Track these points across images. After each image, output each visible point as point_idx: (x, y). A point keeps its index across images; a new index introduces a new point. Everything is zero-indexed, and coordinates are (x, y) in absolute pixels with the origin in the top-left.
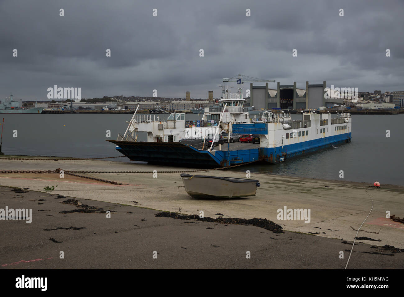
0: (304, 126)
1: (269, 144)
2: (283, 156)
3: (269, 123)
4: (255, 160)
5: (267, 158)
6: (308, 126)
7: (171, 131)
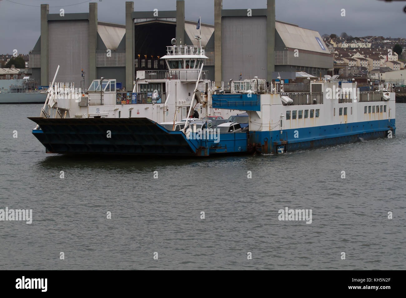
0: (312, 102)
1: (263, 125)
2: (283, 145)
3: (263, 93)
4: (242, 150)
5: (261, 147)
6: (318, 101)
7: (98, 109)
